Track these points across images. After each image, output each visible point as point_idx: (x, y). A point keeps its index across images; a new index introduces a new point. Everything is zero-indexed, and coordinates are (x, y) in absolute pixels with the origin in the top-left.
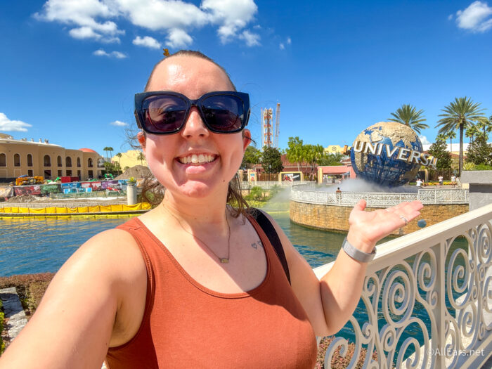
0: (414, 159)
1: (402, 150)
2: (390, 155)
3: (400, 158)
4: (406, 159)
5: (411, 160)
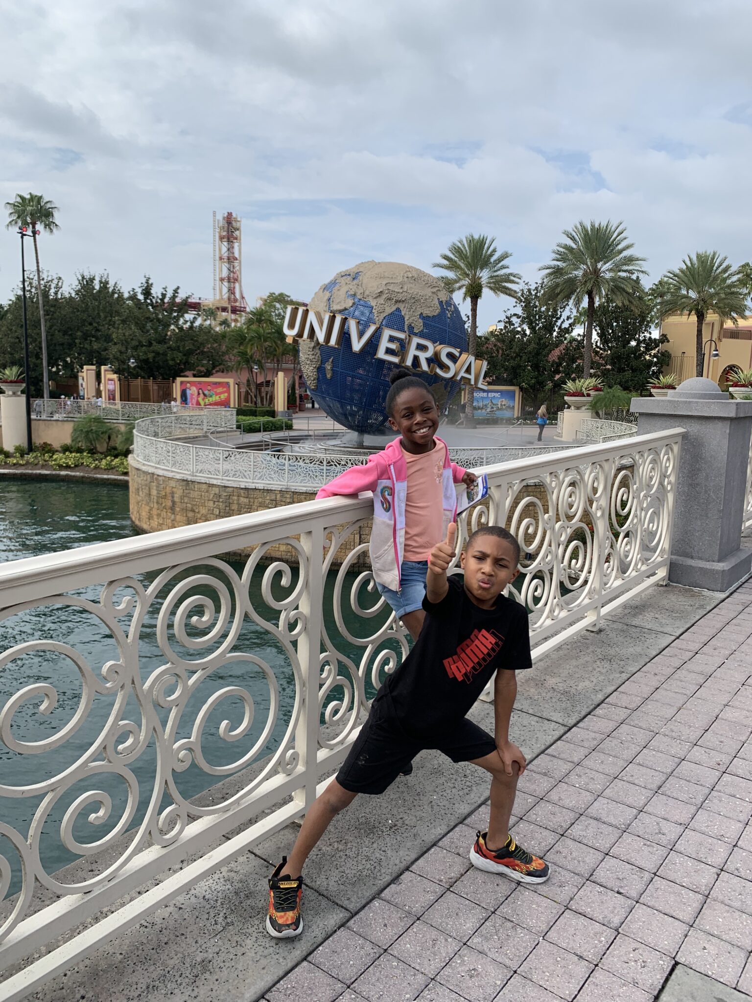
2: (356, 346)
3: (381, 354)
4: (395, 360)
5: (409, 362)
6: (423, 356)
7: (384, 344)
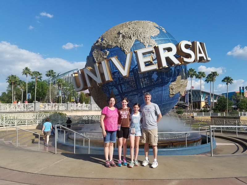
0: (168, 59)
1: (140, 52)
2: (125, 72)
3: (144, 69)
4: (155, 67)
5: (164, 64)
6: (171, 55)
7: (142, 61)
